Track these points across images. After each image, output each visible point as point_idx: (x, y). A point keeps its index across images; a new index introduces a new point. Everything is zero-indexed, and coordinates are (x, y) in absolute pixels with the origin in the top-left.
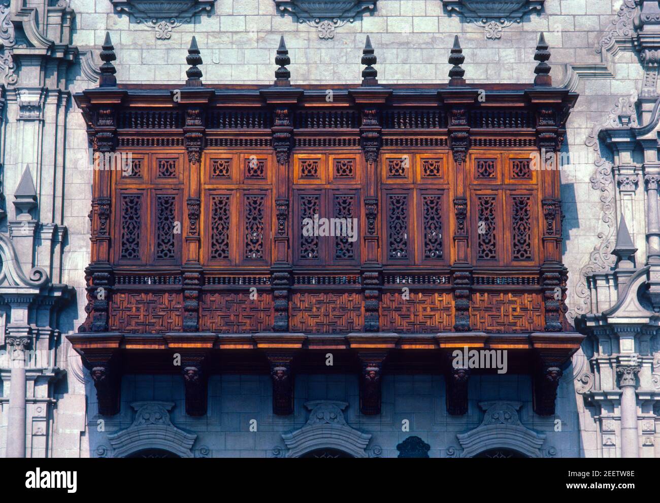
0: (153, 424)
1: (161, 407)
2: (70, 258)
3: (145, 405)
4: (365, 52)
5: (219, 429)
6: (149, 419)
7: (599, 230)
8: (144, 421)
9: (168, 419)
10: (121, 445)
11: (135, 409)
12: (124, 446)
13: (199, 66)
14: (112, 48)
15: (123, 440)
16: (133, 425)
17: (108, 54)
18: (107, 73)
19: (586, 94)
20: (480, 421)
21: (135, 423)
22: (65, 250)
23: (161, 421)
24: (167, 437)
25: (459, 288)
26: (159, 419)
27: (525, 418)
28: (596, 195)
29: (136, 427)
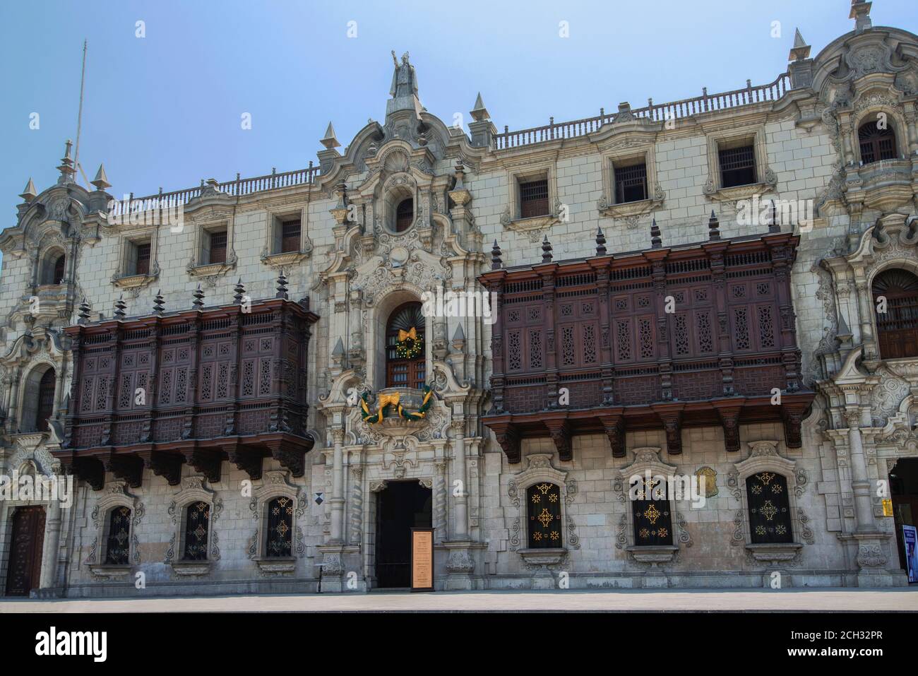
0: (540, 467)
4: (653, 228)
5: (581, 468)
6: (538, 465)
7: (825, 326)
8: (535, 466)
9: (549, 464)
12: (524, 481)
13: (550, 252)
14: (498, 248)
15: (524, 477)
17: (497, 252)
18: (497, 262)
19: (810, 239)
20: (750, 454)
21: (530, 467)
24: (550, 475)
25: (725, 369)
27: (781, 451)
28: (820, 303)
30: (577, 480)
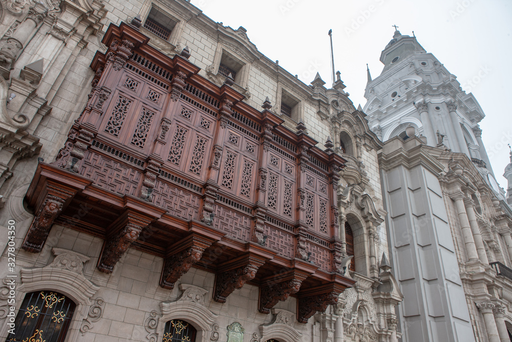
0: (67, 269)
1: (79, 258)
2: (44, 131)
3: (66, 252)
5: (115, 287)
6: (65, 265)
8: (60, 265)
9: (81, 269)
10: (31, 280)
11: (55, 254)
12: (33, 282)
15: (35, 276)
16: (49, 266)
21: (52, 264)
22: (42, 124)
23: (75, 269)
24: (74, 284)
26: (74, 267)
29: (52, 268)
30: (105, 301)
